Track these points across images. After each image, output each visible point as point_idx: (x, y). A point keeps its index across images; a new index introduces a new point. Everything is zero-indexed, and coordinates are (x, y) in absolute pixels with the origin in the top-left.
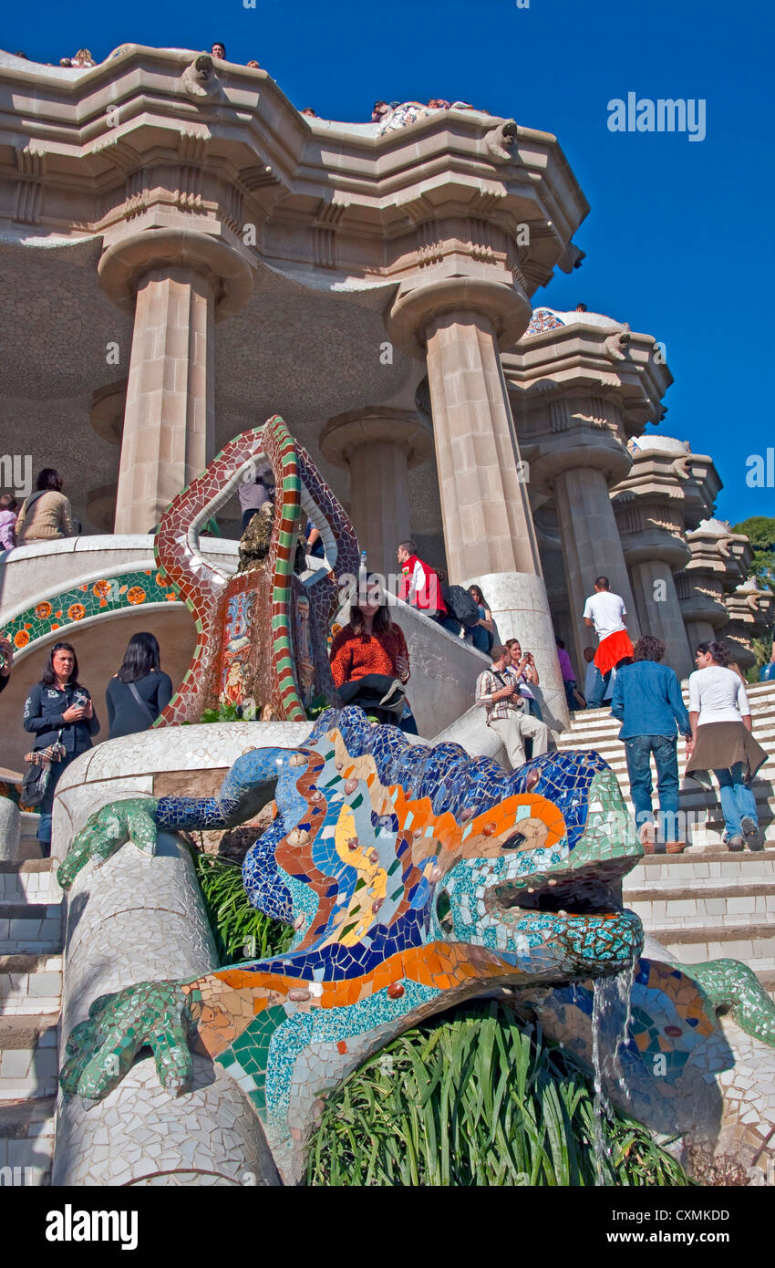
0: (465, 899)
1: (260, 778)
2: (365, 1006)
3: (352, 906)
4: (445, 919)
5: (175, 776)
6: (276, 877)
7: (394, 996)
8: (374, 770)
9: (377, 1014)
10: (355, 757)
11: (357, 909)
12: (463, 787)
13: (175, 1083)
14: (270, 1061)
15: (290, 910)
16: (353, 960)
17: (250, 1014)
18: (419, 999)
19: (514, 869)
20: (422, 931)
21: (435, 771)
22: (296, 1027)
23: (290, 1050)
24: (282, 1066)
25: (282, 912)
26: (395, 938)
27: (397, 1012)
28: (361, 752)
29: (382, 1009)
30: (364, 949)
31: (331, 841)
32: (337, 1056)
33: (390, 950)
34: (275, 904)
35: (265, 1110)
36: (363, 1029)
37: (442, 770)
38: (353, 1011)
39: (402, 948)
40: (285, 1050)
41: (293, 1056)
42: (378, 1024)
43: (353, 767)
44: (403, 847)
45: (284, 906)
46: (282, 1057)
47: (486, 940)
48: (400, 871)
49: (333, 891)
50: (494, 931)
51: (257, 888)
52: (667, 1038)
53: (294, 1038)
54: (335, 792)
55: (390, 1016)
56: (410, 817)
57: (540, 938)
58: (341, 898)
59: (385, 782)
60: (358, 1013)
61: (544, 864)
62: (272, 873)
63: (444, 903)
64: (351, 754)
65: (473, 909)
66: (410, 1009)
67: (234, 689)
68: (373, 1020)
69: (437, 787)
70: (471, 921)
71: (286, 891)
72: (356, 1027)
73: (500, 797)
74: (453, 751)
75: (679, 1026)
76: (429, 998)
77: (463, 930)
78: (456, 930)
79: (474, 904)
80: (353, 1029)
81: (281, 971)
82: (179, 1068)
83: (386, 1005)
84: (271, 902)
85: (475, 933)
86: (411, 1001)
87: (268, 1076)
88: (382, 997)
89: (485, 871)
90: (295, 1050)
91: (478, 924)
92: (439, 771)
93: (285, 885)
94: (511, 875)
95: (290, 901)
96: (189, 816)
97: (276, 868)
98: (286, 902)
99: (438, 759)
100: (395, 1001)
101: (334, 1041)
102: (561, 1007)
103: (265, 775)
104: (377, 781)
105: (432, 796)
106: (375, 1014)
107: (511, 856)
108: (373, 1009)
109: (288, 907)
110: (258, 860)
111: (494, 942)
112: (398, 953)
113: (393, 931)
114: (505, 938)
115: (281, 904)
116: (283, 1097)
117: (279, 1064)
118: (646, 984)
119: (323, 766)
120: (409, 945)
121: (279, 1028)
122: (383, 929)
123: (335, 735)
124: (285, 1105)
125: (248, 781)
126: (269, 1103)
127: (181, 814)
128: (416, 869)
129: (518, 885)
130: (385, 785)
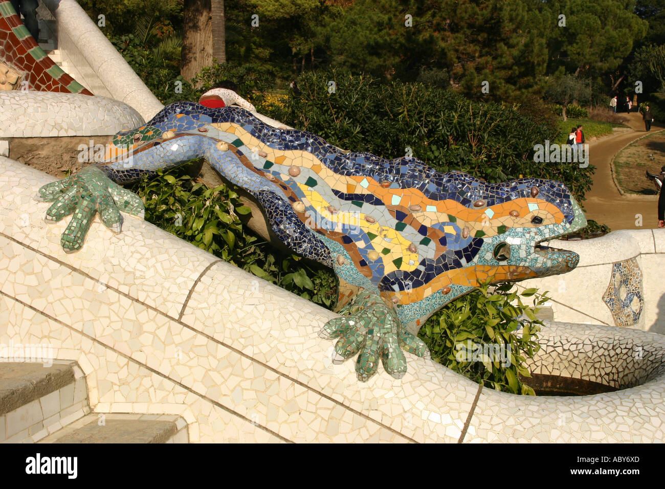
0: (523, 247)
2: (428, 301)
4: (500, 255)
6: (311, 234)
8: (318, 162)
9: (436, 303)
10: (281, 149)
11: (387, 250)
15: (329, 253)
16: (415, 278)
18: (459, 293)
19: (547, 233)
20: (463, 261)
25: (322, 254)
26: (441, 265)
27: (445, 301)
28: (288, 147)
29: (438, 301)
30: (421, 272)
31: (313, 207)
33: (439, 271)
36: (429, 312)
38: (422, 304)
43: (285, 157)
47: (530, 263)
48: (411, 228)
49: (347, 240)
50: (536, 260)
51: (305, 242)
54: (278, 173)
55: (442, 304)
57: (557, 262)
58: (360, 244)
60: (425, 305)
62: (309, 232)
65: (528, 251)
66: (452, 299)
68: (433, 307)
70: (525, 256)
71: (321, 242)
76: (464, 292)
77: (517, 260)
78: (510, 260)
79: (529, 248)
80: (424, 313)
81: (385, 289)
83: (440, 298)
84: (315, 249)
85: (525, 261)
86: (454, 294)
88: (438, 294)
89: (532, 234)
91: (529, 257)
94: (547, 236)
98: (326, 249)
100: (445, 296)
101: (415, 320)
104: (328, 170)
105: (421, 188)
106: (434, 303)
108: (433, 301)
111: (534, 264)
112: (445, 272)
113: (438, 262)
114: (542, 262)
115: (323, 250)
119: (240, 151)
120: (452, 268)
122: (428, 260)
130: (342, 174)
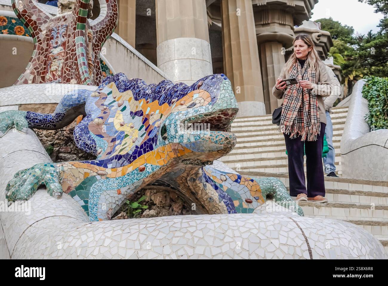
0: (173, 126)
1: (77, 102)
2: (129, 176)
3: (123, 144)
4: (164, 136)
5: (30, 106)
6: (89, 135)
7: (141, 171)
8: (132, 96)
9: (134, 178)
10: (122, 92)
11: (125, 144)
12: (172, 93)
13: (56, 194)
14: (90, 196)
15: (95, 147)
16: (125, 159)
17: (82, 177)
18: (151, 171)
19: (192, 113)
20: (154, 145)
21: (160, 90)
22: (101, 184)
23: (98, 192)
24: (95, 198)
25: (92, 148)
26: (142, 149)
27: (142, 177)
28: (125, 90)
29: (136, 176)
30: (129, 155)
31: (113, 123)
32: (116, 195)
33: (140, 154)
34: (89, 145)
35: (88, 212)
36: (128, 184)
37: (163, 89)
38: (124, 178)
39: (145, 152)
40: (96, 192)
41: (99, 195)
42: (134, 182)
43: (121, 96)
44: (145, 120)
45: (93, 146)
46: (95, 195)
47: (180, 140)
48: (144, 128)
49: (113, 140)
50: (182, 136)
52: (246, 203)
53: (100, 188)
54: (113, 106)
55: (139, 178)
56: (149, 109)
57: (199, 137)
58: (118, 142)
59: (136, 99)
60: (126, 178)
61: (203, 111)
62: (88, 134)
63: (164, 130)
64: (120, 92)
65: (175, 129)
66: (147, 175)
67: (54, 73)
68: (132, 180)
69: (161, 95)
70: (174, 133)
71: (93, 140)
72: (125, 184)
73: (187, 92)
74: (168, 82)
75: (251, 199)
76: (155, 170)
77: (171, 137)
78: (168, 138)
79: (176, 127)
80: (124, 185)
81: (95, 164)
82: (58, 189)
83: (138, 174)
85: (176, 138)
86: (148, 172)
87: (89, 201)
88: (136, 171)
89: (180, 115)
90: (100, 192)
91: (177, 134)
92: (162, 90)
93: (93, 138)
94: (190, 115)
95: (95, 144)
96: (40, 120)
97: (89, 132)
98: (94, 145)
99: (162, 86)
100: (141, 172)
101: (116, 189)
102: (205, 183)
103: (79, 101)
104: (133, 99)
105: (159, 99)
106: (133, 178)
107: (191, 110)
108: (132, 176)
109: (94, 147)
110: (81, 129)
111: (183, 140)
112: (143, 154)
113: (142, 147)
114: (187, 138)
115: (91, 145)
116: (95, 208)
117: (93, 197)
118: (239, 183)
119: (107, 97)
120: (148, 151)
121: (94, 185)
122: (137, 147)
123: (112, 85)
124: (96, 211)
125: (71, 103)
126: (90, 210)
127: (36, 119)
128: (151, 125)
129: (192, 119)
130: (137, 100)
